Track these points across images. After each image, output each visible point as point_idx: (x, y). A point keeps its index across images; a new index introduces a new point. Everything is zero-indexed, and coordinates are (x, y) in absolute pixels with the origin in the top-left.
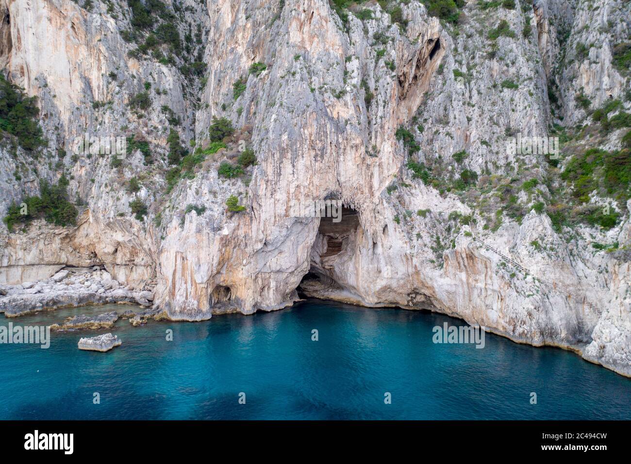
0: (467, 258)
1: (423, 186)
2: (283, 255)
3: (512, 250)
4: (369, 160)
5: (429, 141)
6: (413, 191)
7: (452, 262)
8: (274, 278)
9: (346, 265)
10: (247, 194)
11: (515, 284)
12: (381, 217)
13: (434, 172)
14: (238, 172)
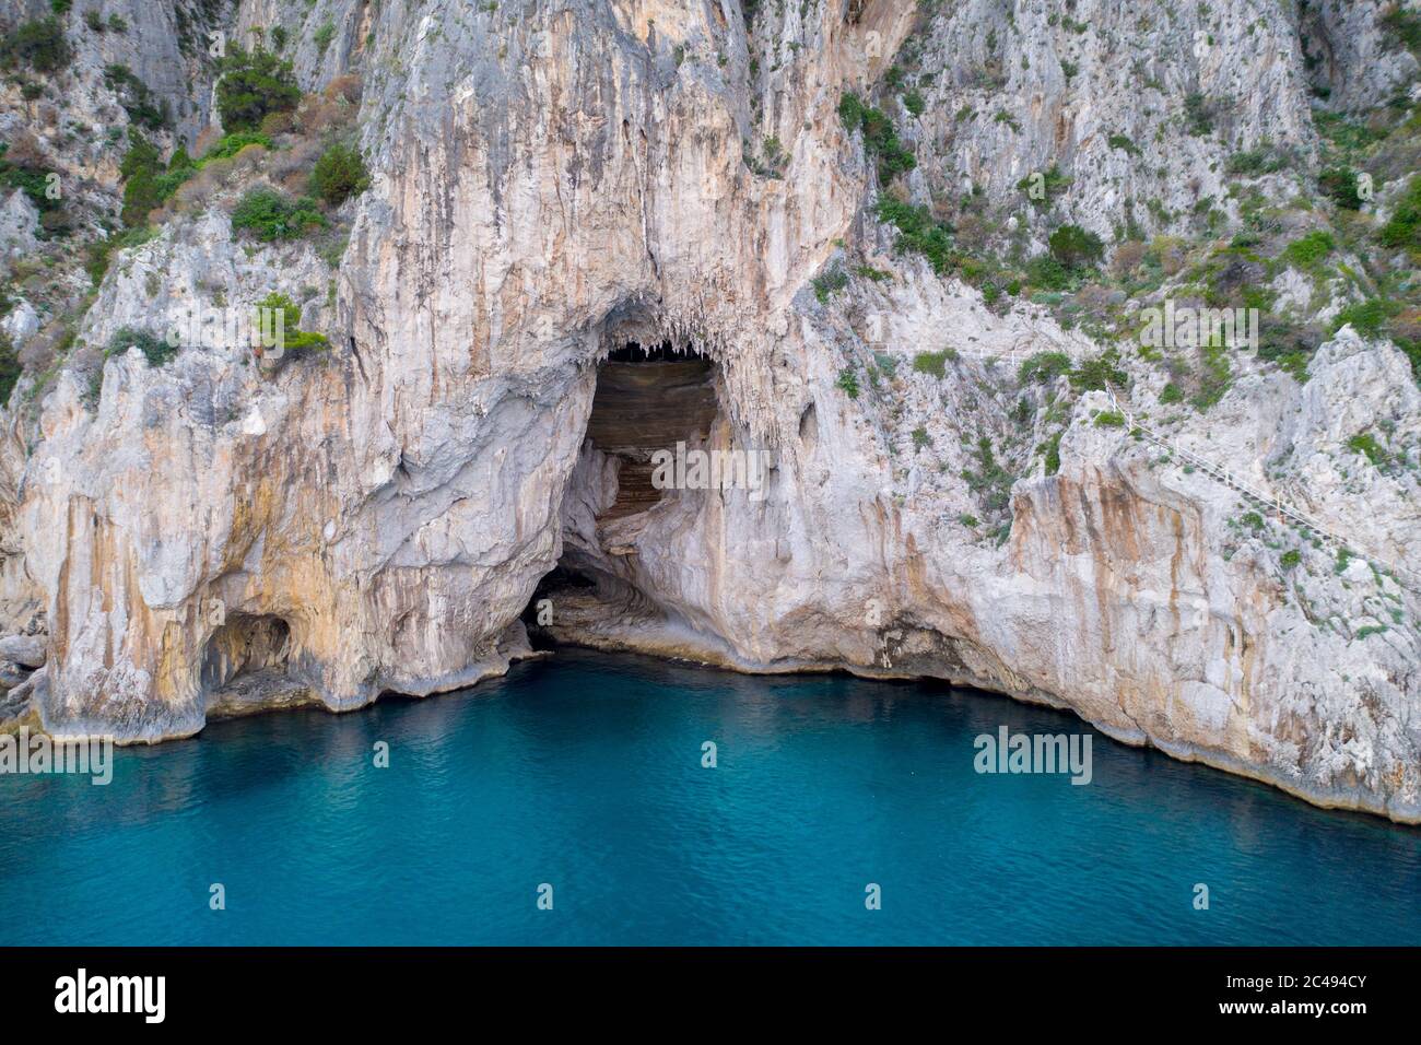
0: (1104, 502)
1: (928, 276)
2: (468, 509)
3: (1276, 469)
4: (755, 189)
5: (941, 143)
6: (898, 293)
7: (1045, 519)
8: (442, 587)
9: (675, 541)
10: (333, 292)
11: (1300, 589)
12: (795, 380)
13: (961, 235)
14: (303, 219)
